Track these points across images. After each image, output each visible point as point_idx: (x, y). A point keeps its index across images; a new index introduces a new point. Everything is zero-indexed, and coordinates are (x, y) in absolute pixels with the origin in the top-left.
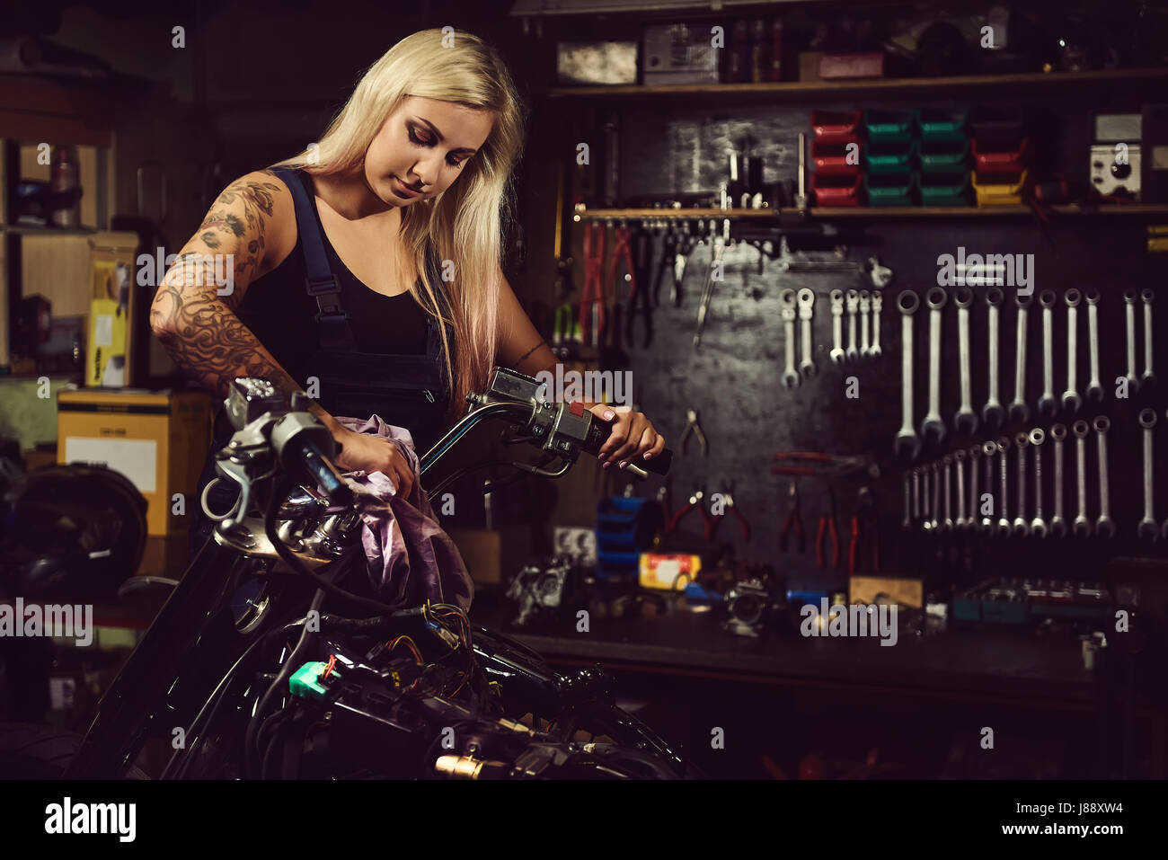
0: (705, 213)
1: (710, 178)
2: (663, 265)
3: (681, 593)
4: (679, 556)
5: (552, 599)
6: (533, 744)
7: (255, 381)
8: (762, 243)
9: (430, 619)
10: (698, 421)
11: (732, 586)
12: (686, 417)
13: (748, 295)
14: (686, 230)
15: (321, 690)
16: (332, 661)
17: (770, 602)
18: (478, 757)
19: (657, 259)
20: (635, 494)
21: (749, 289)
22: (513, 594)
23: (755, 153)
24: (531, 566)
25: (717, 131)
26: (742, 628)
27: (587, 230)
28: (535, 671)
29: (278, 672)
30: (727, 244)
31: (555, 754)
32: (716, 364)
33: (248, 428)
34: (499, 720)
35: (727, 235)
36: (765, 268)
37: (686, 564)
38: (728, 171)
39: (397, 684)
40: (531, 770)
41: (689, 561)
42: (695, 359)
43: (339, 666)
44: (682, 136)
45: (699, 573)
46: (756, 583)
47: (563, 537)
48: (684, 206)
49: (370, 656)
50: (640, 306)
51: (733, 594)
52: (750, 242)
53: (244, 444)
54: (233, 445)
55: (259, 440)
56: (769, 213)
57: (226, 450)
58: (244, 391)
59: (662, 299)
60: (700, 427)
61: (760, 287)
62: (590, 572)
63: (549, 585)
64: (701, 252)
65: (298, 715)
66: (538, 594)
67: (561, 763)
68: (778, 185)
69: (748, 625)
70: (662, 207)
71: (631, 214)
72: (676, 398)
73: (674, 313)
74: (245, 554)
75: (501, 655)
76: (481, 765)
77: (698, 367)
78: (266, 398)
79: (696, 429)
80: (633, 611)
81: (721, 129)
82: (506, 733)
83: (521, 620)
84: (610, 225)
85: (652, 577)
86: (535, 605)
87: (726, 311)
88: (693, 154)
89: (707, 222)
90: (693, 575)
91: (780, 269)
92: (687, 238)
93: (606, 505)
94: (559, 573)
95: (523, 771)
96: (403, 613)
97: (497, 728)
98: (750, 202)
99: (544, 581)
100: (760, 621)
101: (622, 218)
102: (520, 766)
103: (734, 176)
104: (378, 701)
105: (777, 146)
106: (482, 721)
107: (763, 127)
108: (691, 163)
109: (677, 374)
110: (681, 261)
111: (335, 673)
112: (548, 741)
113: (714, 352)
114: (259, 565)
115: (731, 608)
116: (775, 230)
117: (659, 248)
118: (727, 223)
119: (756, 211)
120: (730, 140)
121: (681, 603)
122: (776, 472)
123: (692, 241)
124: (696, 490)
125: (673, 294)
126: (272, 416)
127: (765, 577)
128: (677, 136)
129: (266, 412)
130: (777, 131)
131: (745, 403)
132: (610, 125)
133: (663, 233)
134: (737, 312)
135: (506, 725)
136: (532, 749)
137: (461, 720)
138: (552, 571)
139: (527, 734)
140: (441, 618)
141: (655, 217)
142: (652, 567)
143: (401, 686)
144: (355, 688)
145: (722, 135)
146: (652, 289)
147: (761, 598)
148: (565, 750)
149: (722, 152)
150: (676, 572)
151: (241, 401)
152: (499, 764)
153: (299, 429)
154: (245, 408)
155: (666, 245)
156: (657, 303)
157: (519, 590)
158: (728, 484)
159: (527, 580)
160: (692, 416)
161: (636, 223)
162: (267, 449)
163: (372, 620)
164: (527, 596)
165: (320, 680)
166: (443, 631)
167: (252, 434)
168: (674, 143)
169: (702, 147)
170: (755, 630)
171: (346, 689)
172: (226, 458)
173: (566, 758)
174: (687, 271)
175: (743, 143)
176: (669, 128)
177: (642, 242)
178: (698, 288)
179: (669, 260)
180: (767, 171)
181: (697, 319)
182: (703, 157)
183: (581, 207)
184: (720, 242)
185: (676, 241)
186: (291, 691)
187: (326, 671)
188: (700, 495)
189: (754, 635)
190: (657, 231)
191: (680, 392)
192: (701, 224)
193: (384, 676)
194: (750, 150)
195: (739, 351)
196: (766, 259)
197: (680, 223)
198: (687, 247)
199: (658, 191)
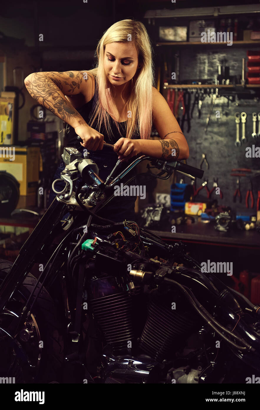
0: (210, 86)
1: (211, 73)
2: (194, 104)
3: (199, 216)
4: (199, 204)
5: (157, 218)
6: (161, 267)
7: (72, 148)
8: (229, 96)
9: (126, 226)
10: (206, 158)
11: (218, 214)
12: (201, 156)
13: (224, 115)
14: (203, 92)
15: (92, 249)
16: (96, 240)
17: (231, 219)
18: (143, 270)
19: (192, 102)
20: (184, 182)
21: (224, 112)
22: (144, 217)
23: (227, 65)
24: (150, 207)
25: (214, 57)
26: (221, 228)
27: (169, 92)
28: (160, 243)
29: (77, 242)
30: (217, 97)
31: (168, 270)
32: (212, 138)
33: (70, 164)
34: (150, 259)
35: (217, 94)
36: (230, 105)
37: (201, 206)
38: (217, 71)
39: (118, 247)
40: (161, 275)
41: (203, 206)
42: (205, 136)
43: (98, 241)
44: (202, 59)
45: (206, 210)
46: (226, 214)
47: (159, 197)
48: (202, 84)
49: (108, 238)
50: (186, 118)
51: (218, 217)
52: (225, 96)
53: (69, 170)
54: (66, 170)
55: (74, 168)
56: (231, 86)
57: (64, 171)
58: (69, 152)
59: (194, 115)
60: (206, 160)
61: (227, 111)
62: (168, 209)
63: (156, 214)
64: (207, 100)
65: (84, 256)
66: (152, 216)
67: (170, 273)
68: (235, 76)
69: (224, 227)
70: (195, 84)
71: (184, 86)
72: (198, 150)
73: (197, 121)
74: (66, 204)
75: (148, 238)
76: (144, 273)
77: (206, 139)
78: (76, 154)
79: (205, 160)
80: (184, 222)
81: (215, 56)
82: (153, 263)
83: (147, 225)
84: (176, 90)
85: (189, 211)
86: (151, 220)
87: (216, 120)
88: (205, 65)
89: (210, 89)
90: (204, 210)
91: (235, 106)
92: (203, 94)
93: (174, 186)
94: (160, 210)
95: (158, 275)
96: (117, 224)
97: (149, 261)
98: (225, 82)
99: (154, 211)
100: (227, 226)
101: (180, 88)
102: (157, 273)
103: (220, 73)
104: (111, 252)
105: (235, 63)
106: (145, 259)
107: (230, 56)
108: (204, 68)
109: (199, 141)
110: (200, 103)
111: (96, 243)
112: (165, 265)
113: (212, 134)
114: (71, 208)
115: (218, 221)
116: (233, 92)
117: (193, 98)
118: (217, 90)
119: (227, 85)
120: (218, 60)
121: (199, 219)
122: (232, 175)
123: (204, 96)
124: (205, 181)
125: (197, 114)
126: (78, 160)
127: (230, 211)
128: (200, 59)
129: (76, 159)
130: (235, 57)
131: (222, 152)
132: (176, 55)
133: (194, 93)
134: (220, 120)
135: (152, 260)
136: (161, 268)
137: (138, 259)
138: (157, 209)
139: (159, 263)
140: (130, 225)
141: (192, 87)
142: (189, 207)
143: (119, 248)
144: (103, 248)
145: (215, 59)
146: (190, 112)
147: (228, 219)
148: (171, 268)
149: (215, 65)
150: (198, 209)
151: (68, 155)
152: (150, 273)
153: (87, 164)
154: (70, 157)
155: (196, 97)
156: (192, 117)
157: (146, 215)
158: (216, 179)
159: (149, 212)
160: (204, 156)
161: (185, 90)
162: (77, 171)
163: (107, 226)
164: (149, 217)
165: (92, 245)
166: (130, 230)
167: (71, 166)
168: (199, 61)
169: (209, 63)
170: (226, 229)
171: (101, 248)
172: (64, 174)
173: (172, 271)
174: (203, 106)
175: (223, 61)
176: (197, 56)
177: (187, 96)
178: (206, 112)
179: (197, 102)
180: (231, 71)
181: (206, 122)
182: (209, 66)
183: (166, 84)
184: (214, 96)
185: (199, 96)
186: (82, 249)
187: (94, 242)
188: (206, 183)
189: (226, 231)
190: (192, 92)
191: (200, 148)
192: (208, 90)
193: (113, 244)
194: (225, 64)
195: (220, 134)
196: (230, 102)
197: (201, 89)
198: (203, 98)
199: (193, 78)
